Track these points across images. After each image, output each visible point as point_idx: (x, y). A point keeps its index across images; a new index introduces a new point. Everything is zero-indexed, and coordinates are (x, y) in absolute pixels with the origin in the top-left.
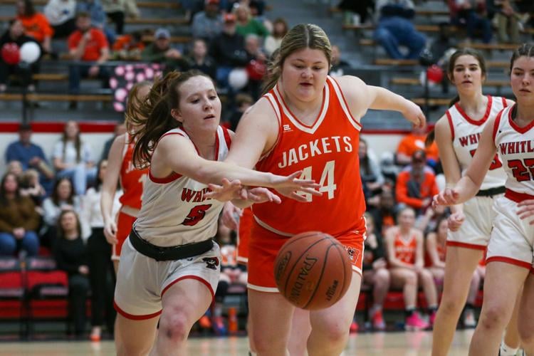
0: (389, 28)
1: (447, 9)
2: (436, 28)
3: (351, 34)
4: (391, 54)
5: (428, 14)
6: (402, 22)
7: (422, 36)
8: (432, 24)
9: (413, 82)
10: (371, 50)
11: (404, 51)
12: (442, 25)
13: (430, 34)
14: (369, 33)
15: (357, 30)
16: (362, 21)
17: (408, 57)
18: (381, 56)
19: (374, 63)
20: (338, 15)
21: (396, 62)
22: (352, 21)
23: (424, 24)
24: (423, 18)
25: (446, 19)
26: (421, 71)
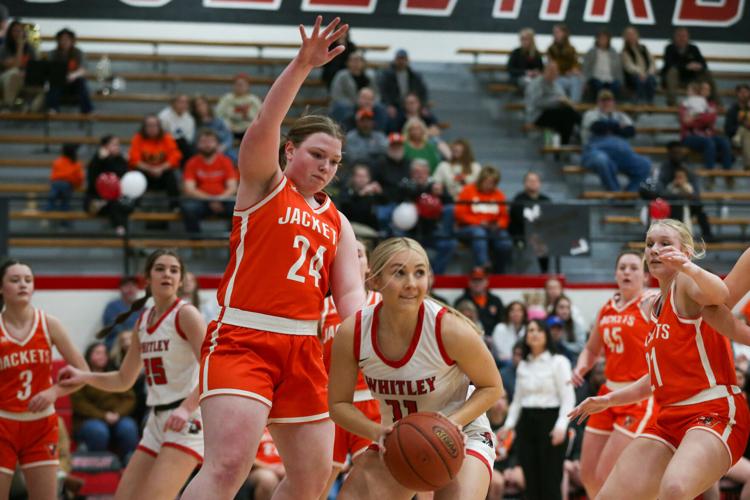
0: (606, 149)
1: (676, 126)
2: (663, 150)
3: (551, 157)
4: (607, 184)
5: (652, 132)
6: (621, 143)
7: (647, 159)
8: (658, 145)
9: (631, 220)
10: (578, 179)
11: (623, 180)
12: (671, 145)
13: (655, 157)
14: (576, 158)
15: (557, 154)
16: (564, 141)
17: (628, 188)
18: (593, 187)
19: (581, 197)
20: (534, 134)
21: (610, 195)
22: (551, 143)
23: (646, 144)
24: (647, 138)
25: (676, 137)
26: (642, 206)
